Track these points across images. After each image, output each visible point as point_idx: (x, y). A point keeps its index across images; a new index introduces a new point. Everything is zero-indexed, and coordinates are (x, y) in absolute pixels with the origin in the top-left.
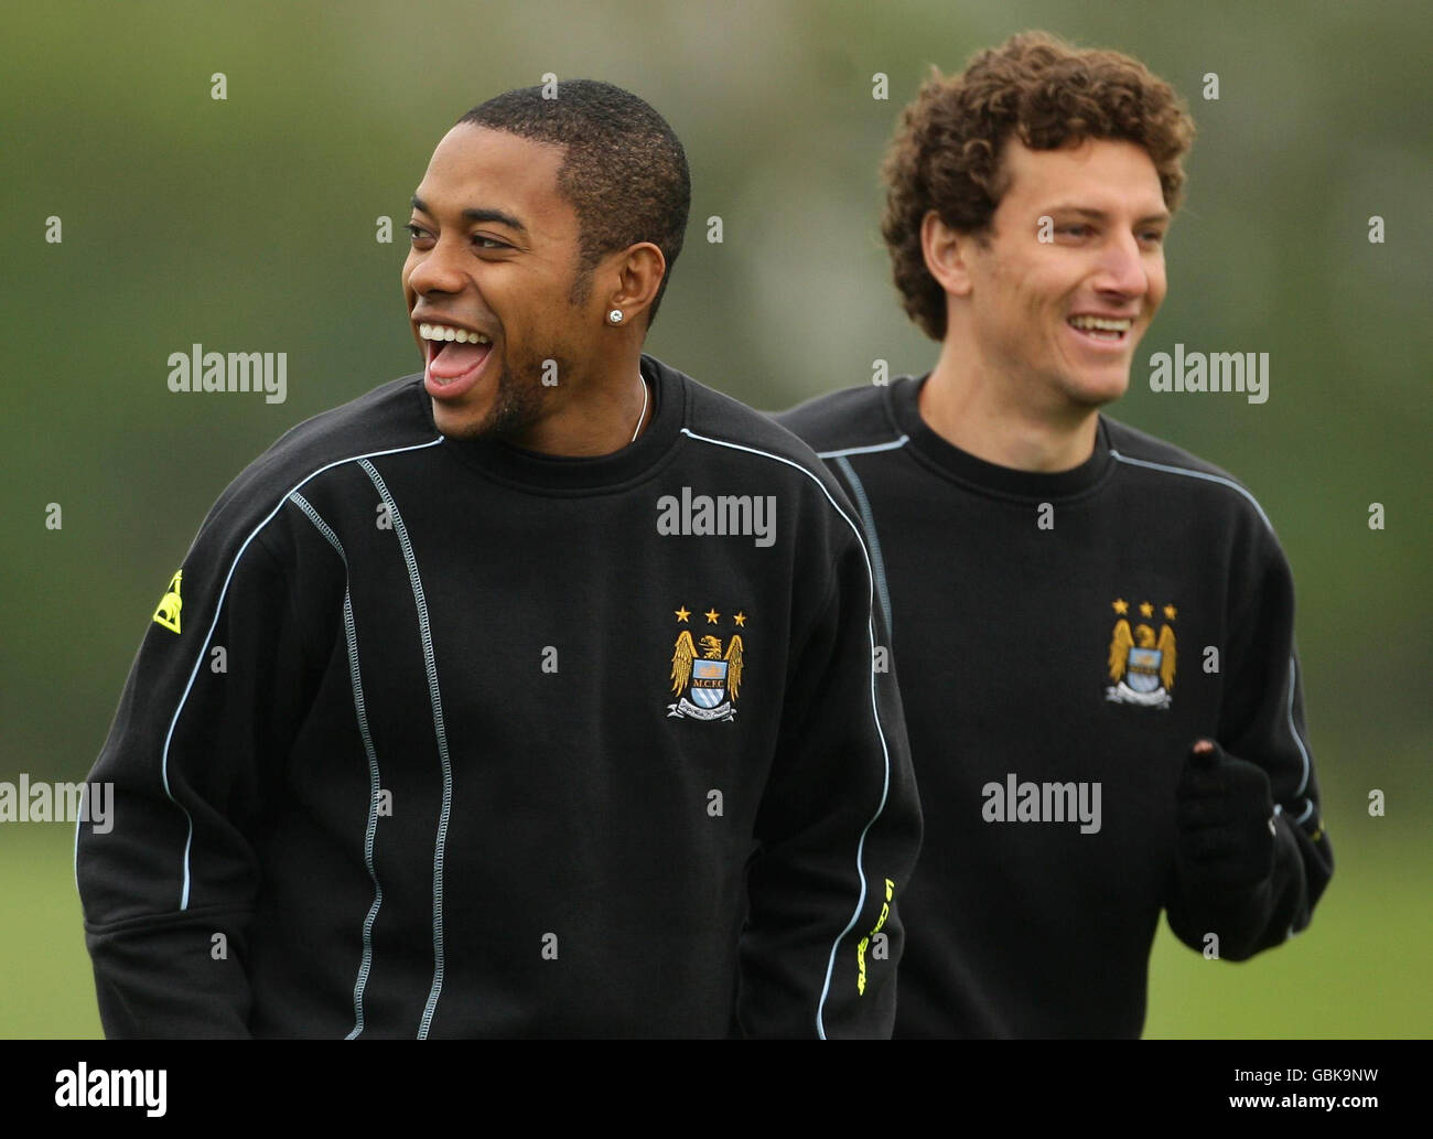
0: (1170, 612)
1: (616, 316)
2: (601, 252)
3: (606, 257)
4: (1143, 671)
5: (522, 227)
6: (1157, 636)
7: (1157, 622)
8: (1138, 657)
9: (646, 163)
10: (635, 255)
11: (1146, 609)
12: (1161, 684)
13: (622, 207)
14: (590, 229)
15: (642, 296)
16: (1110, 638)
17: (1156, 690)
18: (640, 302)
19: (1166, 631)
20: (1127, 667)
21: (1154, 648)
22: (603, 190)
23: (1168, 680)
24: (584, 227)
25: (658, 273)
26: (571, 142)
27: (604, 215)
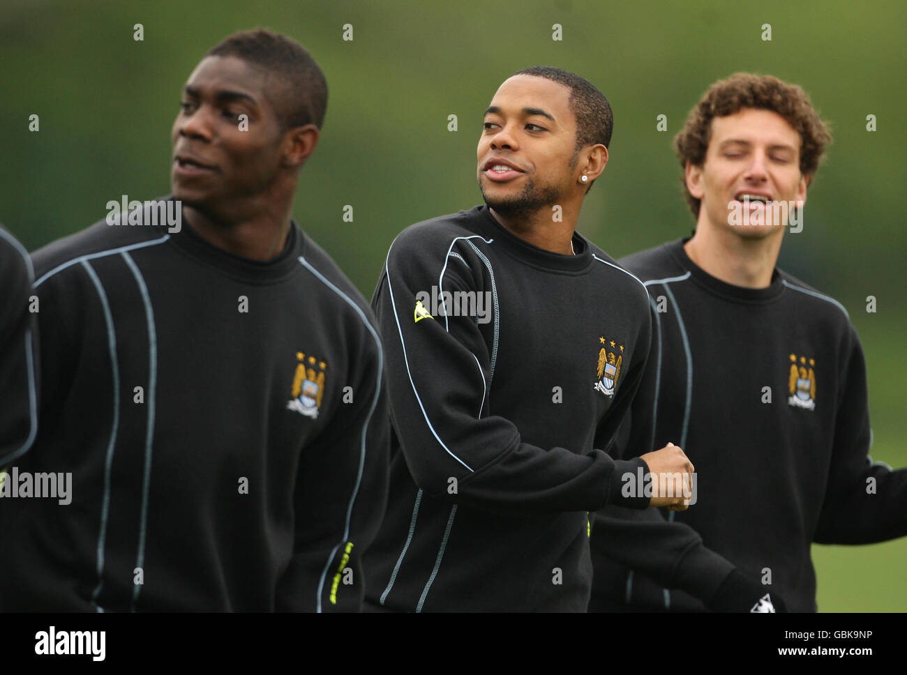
0: (812, 362)
1: (585, 178)
2: (584, 143)
3: (584, 146)
4: (803, 390)
5: (553, 120)
6: (808, 373)
7: (807, 366)
8: (801, 383)
9: (603, 107)
10: (594, 151)
11: (803, 360)
12: (810, 398)
13: (594, 124)
14: (580, 130)
15: (597, 171)
16: (789, 374)
17: (808, 400)
18: (596, 174)
19: (811, 372)
20: (797, 388)
21: (807, 379)
22: (588, 112)
23: (813, 396)
24: (579, 128)
25: (605, 162)
26: (573, 87)
27: (587, 125)
